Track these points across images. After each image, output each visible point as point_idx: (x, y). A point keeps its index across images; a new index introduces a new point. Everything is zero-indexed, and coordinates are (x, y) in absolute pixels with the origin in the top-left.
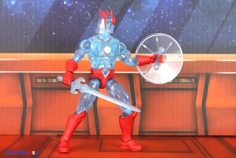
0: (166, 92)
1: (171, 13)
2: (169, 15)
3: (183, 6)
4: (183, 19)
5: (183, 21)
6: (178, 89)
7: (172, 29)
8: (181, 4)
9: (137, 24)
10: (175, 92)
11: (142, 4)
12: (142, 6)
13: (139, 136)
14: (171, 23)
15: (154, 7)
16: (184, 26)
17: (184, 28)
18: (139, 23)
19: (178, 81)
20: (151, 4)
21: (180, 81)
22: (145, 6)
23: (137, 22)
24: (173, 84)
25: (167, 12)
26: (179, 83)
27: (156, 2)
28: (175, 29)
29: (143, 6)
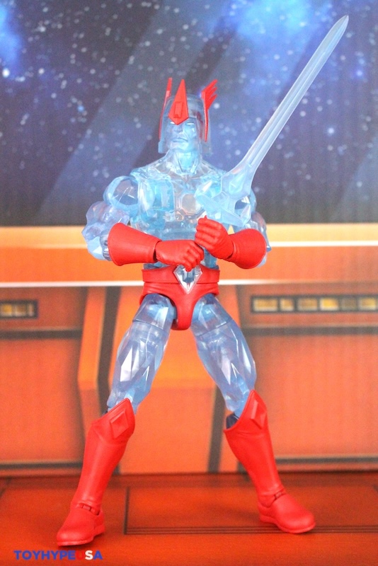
0: (319, 340)
1: (330, 102)
2: (326, 107)
3: (365, 81)
4: (369, 119)
5: (368, 124)
6: (354, 331)
7: (335, 150)
8: (360, 73)
9: (229, 136)
10: (347, 339)
11: (243, 76)
12: (241, 81)
13: (238, 473)
14: (331, 131)
15: (278, 83)
16: (370, 141)
17: (370, 146)
18: (234, 133)
19: (353, 307)
20: (270, 76)
21: (362, 307)
22: (253, 81)
23: (227, 130)
24: (339, 315)
25: (318, 100)
26: (357, 311)
27: (285, 69)
28: (344, 151)
29: (247, 81)
